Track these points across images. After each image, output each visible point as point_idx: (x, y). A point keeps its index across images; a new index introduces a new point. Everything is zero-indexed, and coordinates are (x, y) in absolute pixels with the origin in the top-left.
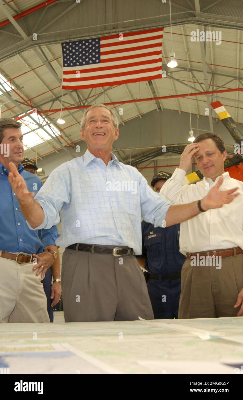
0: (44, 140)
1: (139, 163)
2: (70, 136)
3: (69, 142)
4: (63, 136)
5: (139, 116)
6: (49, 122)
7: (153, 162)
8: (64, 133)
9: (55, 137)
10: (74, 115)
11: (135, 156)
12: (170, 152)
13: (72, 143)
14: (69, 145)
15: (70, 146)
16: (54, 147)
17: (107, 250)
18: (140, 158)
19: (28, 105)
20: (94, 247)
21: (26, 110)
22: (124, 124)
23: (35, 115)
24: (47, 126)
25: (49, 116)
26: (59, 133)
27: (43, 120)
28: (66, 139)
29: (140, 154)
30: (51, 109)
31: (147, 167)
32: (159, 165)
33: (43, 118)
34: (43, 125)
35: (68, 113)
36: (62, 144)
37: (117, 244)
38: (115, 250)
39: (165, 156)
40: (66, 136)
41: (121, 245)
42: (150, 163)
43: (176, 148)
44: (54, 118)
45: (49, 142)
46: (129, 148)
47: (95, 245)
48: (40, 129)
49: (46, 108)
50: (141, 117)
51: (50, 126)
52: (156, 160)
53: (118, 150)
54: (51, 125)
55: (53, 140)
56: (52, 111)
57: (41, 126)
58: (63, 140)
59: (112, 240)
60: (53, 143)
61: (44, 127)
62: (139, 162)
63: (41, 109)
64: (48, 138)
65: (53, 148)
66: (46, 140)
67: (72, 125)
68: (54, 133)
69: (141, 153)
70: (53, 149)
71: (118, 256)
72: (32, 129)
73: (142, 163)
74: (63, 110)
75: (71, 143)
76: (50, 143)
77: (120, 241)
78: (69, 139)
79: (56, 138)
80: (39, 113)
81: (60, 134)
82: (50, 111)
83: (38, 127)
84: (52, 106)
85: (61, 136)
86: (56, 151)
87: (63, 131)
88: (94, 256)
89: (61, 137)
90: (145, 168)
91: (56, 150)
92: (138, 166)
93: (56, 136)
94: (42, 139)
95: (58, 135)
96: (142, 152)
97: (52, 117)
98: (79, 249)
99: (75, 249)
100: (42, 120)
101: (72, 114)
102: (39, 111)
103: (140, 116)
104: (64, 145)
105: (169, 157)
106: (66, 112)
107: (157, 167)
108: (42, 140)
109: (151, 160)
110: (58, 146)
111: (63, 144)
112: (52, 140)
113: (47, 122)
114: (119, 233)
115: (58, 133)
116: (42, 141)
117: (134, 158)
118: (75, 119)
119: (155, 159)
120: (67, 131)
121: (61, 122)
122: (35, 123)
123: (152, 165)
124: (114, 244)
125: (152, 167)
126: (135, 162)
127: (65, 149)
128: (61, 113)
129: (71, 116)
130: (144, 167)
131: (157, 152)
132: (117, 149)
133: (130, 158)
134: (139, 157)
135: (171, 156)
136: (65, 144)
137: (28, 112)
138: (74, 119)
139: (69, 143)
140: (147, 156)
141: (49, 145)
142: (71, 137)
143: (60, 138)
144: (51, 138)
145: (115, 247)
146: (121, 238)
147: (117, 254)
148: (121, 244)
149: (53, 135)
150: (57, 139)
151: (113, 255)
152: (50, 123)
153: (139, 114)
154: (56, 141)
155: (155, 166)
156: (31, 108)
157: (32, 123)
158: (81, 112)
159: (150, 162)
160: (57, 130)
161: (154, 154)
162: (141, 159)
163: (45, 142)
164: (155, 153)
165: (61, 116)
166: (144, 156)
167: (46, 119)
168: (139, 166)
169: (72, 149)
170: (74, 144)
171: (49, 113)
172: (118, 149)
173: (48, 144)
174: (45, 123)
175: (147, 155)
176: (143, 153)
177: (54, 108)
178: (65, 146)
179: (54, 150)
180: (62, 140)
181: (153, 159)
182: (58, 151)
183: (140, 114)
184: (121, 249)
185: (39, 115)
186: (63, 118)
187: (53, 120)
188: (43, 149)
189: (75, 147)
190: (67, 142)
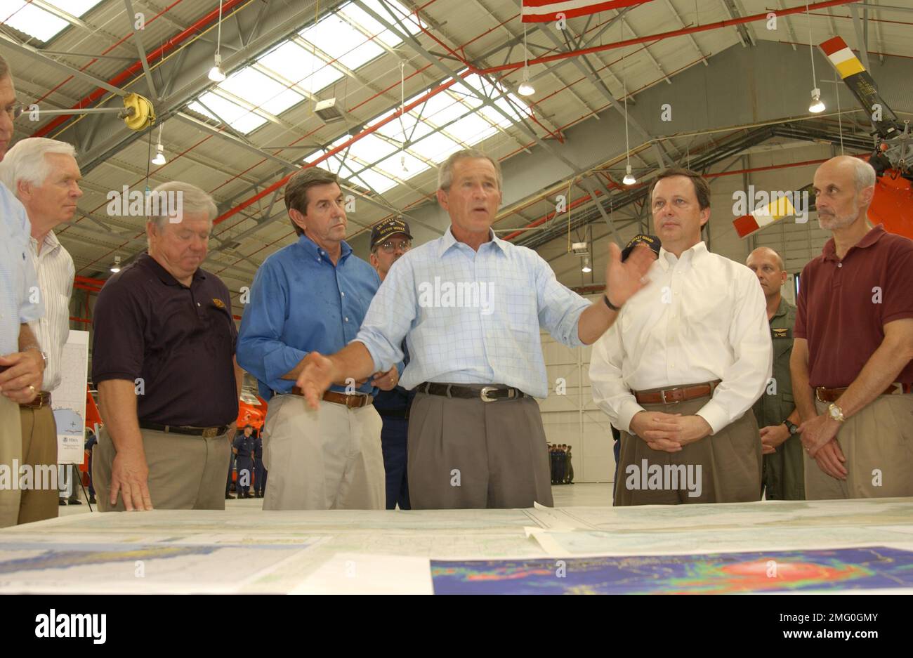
0: (498, 129)
1: (709, 165)
2: (554, 115)
3: (553, 129)
4: (538, 117)
5: (702, 62)
6: (505, 90)
7: (740, 162)
8: (541, 110)
9: (519, 120)
10: (558, 70)
11: (699, 149)
12: (776, 137)
13: (559, 131)
14: (551, 136)
15: (555, 138)
16: (520, 142)
18: (711, 153)
19: (459, 59)
20: (452, 388)
21: (454, 70)
22: (669, 82)
23: (474, 79)
24: (502, 99)
25: (506, 77)
26: (529, 111)
27: (492, 87)
28: (545, 123)
29: (710, 145)
30: (507, 63)
31: (728, 171)
32: (755, 165)
33: (490, 82)
34: (492, 98)
35: (546, 68)
36: (536, 134)
37: (487, 382)
38: (484, 390)
39: (766, 145)
40: (545, 116)
42: (736, 161)
43: (792, 126)
44: (516, 81)
45: (509, 132)
46: (684, 134)
48: (487, 106)
49: (495, 60)
50: (706, 64)
51: (508, 99)
52: (748, 155)
53: (661, 139)
54: (511, 96)
55: (516, 128)
56: (510, 66)
57: (488, 101)
58: (539, 126)
60: (517, 133)
61: (496, 102)
62: (710, 162)
63: (486, 63)
64: (506, 124)
65: (518, 144)
66: (503, 128)
67: (556, 93)
68: (518, 113)
69: (712, 141)
70: (517, 147)
71: (490, 400)
72: (472, 108)
73: (717, 164)
74: (530, 62)
75: (556, 131)
76: (511, 134)
78: (553, 123)
79: (523, 123)
80: (482, 73)
81: (531, 114)
82: (505, 67)
83: (481, 102)
84: (508, 56)
85: (533, 118)
86: (526, 149)
87: (537, 107)
88: (451, 402)
89: (532, 120)
90: (723, 173)
91: (526, 147)
92: (706, 171)
93: (521, 117)
94: (494, 126)
95: (525, 117)
96: (714, 139)
97: (511, 78)
100: (489, 87)
101: (553, 69)
102: (483, 68)
103: (704, 60)
104: (540, 136)
105: (776, 147)
106: (541, 67)
107: (750, 170)
108: (494, 129)
109: (735, 155)
110: (529, 140)
111: (538, 135)
112: (515, 127)
113: (501, 92)
114: (490, 362)
115: (526, 111)
116: (494, 131)
117: (698, 154)
118: (560, 79)
119: (745, 152)
120: (545, 106)
121: (527, 91)
122: (474, 95)
123: (739, 166)
124: (482, 382)
125: (739, 172)
126: (700, 163)
127: (544, 145)
128: (526, 72)
129: (552, 74)
130: (720, 172)
131: (748, 138)
132: (657, 138)
133: (687, 155)
134: (709, 150)
135: (779, 144)
136: (542, 134)
137: (458, 74)
138: (558, 79)
139: (552, 131)
140: (726, 148)
141: (510, 138)
142: (555, 119)
143: (530, 122)
144: (512, 124)
145: (484, 386)
147: (488, 397)
149: (517, 118)
150: (524, 125)
151: (481, 399)
152: (508, 93)
153: (701, 56)
154: (523, 130)
155: (746, 168)
156: (464, 64)
157: (470, 96)
158: (571, 64)
159: (736, 159)
160: (524, 106)
161: (741, 142)
162: (713, 155)
163: (501, 131)
164: (744, 141)
165: (525, 80)
166: (719, 149)
167: (498, 84)
168: (709, 170)
169: (560, 143)
170: (564, 132)
171: (504, 72)
172: (660, 137)
173: (509, 136)
174: (496, 94)
175: (724, 146)
176: (717, 141)
177: (512, 60)
178: (544, 139)
179: (522, 148)
180: (535, 127)
181: (739, 154)
182: (531, 149)
183: (705, 57)
184: (497, 389)
185: (482, 78)
186: (532, 81)
187: (514, 85)
188: (497, 148)
189: (567, 138)
190: (547, 130)
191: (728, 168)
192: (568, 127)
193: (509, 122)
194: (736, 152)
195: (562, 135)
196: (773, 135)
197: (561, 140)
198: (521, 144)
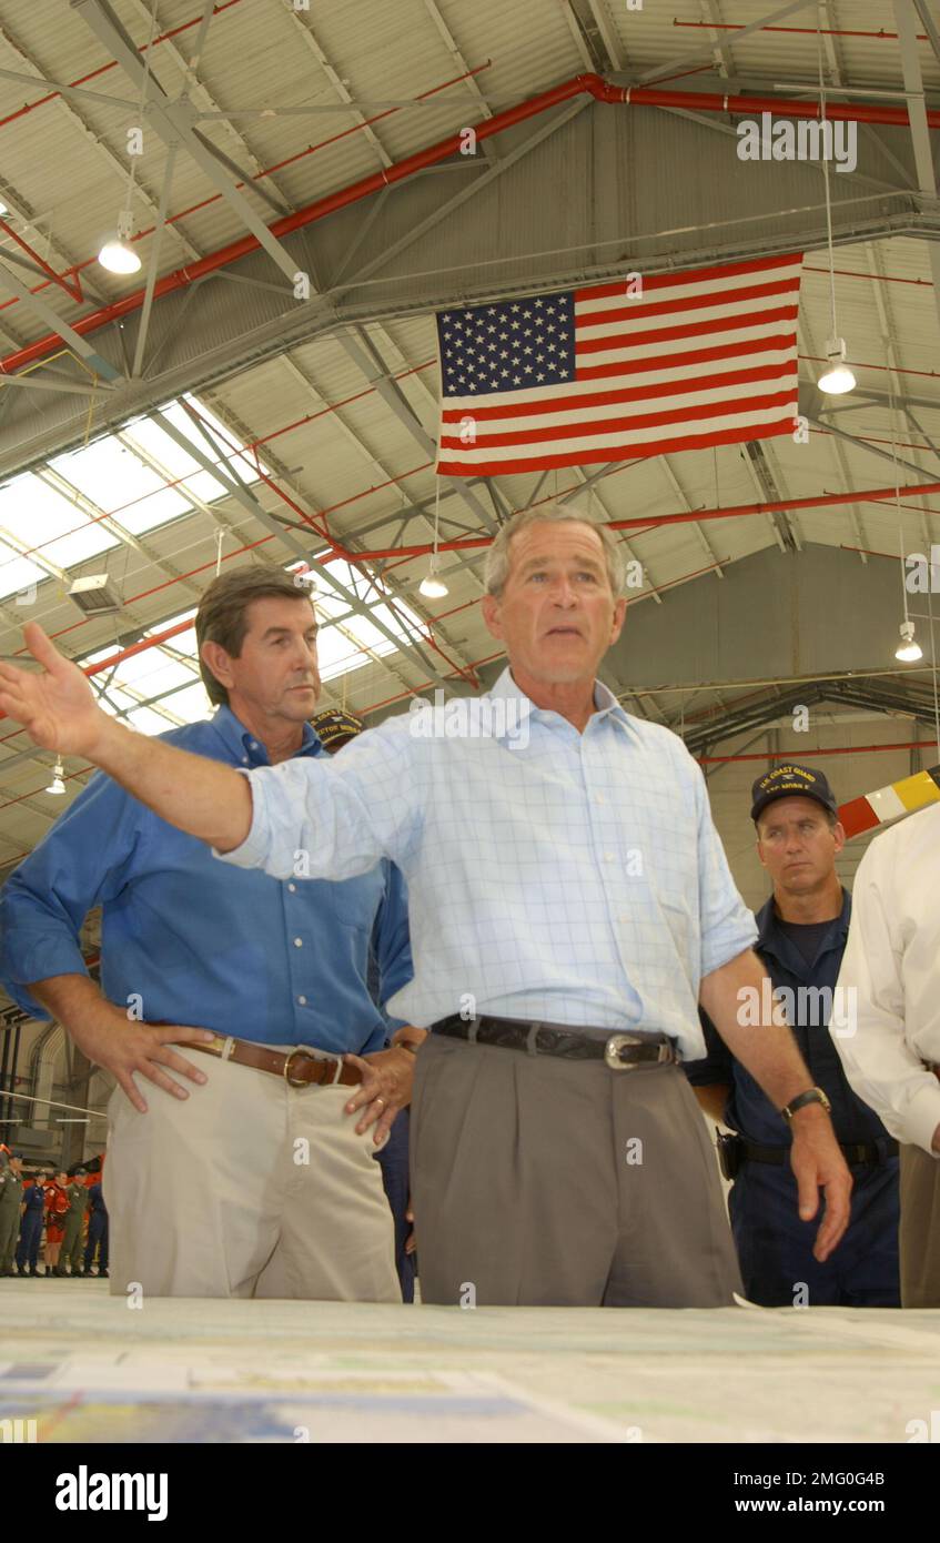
0: (370, 657)
1: (714, 742)
2: (465, 640)
3: (461, 664)
4: (439, 641)
5: (714, 571)
6: (388, 592)
7: (764, 740)
8: (444, 630)
9: (409, 644)
10: (478, 565)
11: (697, 716)
12: (826, 702)
13: (471, 667)
14: (458, 675)
15: (465, 679)
16: (405, 681)
17: (584, 1045)
18: (718, 722)
19: (318, 532)
20: (539, 1033)
21: (309, 549)
22: (659, 601)
23: (339, 568)
24: (383, 607)
25: (391, 571)
26: (425, 630)
27: (369, 584)
28: (450, 652)
29: (718, 709)
30: (398, 546)
31: (744, 754)
32: (787, 748)
33: (367, 576)
34: (367, 602)
35: (459, 560)
36: (434, 669)
37: (623, 1025)
38: (613, 1048)
40: (450, 642)
41: (636, 1027)
42: (756, 739)
43: (850, 686)
44: (407, 579)
45: (388, 664)
46: (678, 688)
47: (543, 1023)
48: (358, 616)
49: (378, 540)
50: (720, 575)
51: (392, 607)
52: (777, 730)
53: (639, 694)
54: (397, 601)
55: (403, 657)
56: (402, 551)
57: (360, 607)
58: (440, 657)
59: (605, 1008)
60: (402, 665)
61: (373, 610)
62: (714, 737)
63: (360, 544)
64: (386, 648)
65: (402, 684)
66: (378, 656)
67: (472, 604)
68: (407, 632)
69: (721, 704)
70: (401, 689)
71: (625, 1066)
72: (330, 618)
73: (726, 742)
74: (442, 547)
75: (465, 668)
76: (390, 667)
77: (632, 1009)
78: (462, 654)
79: (414, 650)
80: (354, 559)
81: (428, 636)
82: (392, 552)
83: (348, 608)
84: (399, 535)
85: (431, 642)
86: (414, 695)
87: (439, 625)
88: (536, 1067)
89: (430, 647)
90: (736, 758)
91: (415, 689)
92: (708, 752)
93: (412, 640)
94: (364, 651)
95: (419, 639)
96: (723, 701)
97: (399, 573)
98: (480, 1038)
99: (466, 1038)
100: (363, 585)
101: (470, 564)
102: (356, 551)
103: (717, 569)
104: (441, 673)
105: (824, 721)
106: (452, 556)
107: (780, 755)
108: (364, 657)
109: (756, 729)
110: (422, 678)
111: (437, 672)
112: (401, 654)
113: (382, 593)
114: (629, 979)
115: (420, 630)
116: (362, 660)
117: (695, 722)
119: (774, 724)
120: (453, 625)
121: (432, 590)
122: (338, 595)
123: (761, 747)
124: (613, 1021)
125: (764, 756)
126: (700, 738)
127: (447, 689)
128: (435, 560)
129: (467, 570)
130: (730, 754)
131: (782, 702)
132: (632, 691)
133: (680, 723)
134: (713, 719)
135: (829, 714)
136: (444, 670)
137: (316, 557)
139: (461, 668)
140: (743, 716)
141: (389, 674)
142: (467, 647)
143: (426, 647)
144: (397, 650)
145: (612, 1033)
146: (636, 998)
147: (622, 1059)
148: (636, 1021)
149: (405, 639)
150: (417, 653)
151: (606, 1065)
152: (392, 596)
153: (714, 563)
154: (415, 660)
155: (774, 751)
156: (326, 542)
157: (330, 595)
159: (757, 735)
160: (417, 621)
161: (768, 708)
162: (720, 727)
163: (375, 660)
164: (772, 705)
165: (432, 571)
166: (731, 716)
167: (378, 582)
168: (712, 751)
169: (472, 687)
170: (479, 671)
171: (392, 560)
172: (635, 688)
173: (387, 670)
174: (373, 596)
175: (742, 712)
176: (728, 704)
177: (406, 542)
179: (408, 693)
180: (434, 657)
181: (764, 727)
182: (422, 694)
183: (718, 564)
184: (635, 1042)
185: (353, 567)
186: (440, 576)
187: (404, 584)
188: (369, 687)
189: (483, 681)
190: (453, 665)
191: (744, 749)
192: (485, 663)
193: (393, 646)
194: (760, 723)
195: (477, 676)
196: (822, 699)
197: (475, 683)
198: (408, 686)
